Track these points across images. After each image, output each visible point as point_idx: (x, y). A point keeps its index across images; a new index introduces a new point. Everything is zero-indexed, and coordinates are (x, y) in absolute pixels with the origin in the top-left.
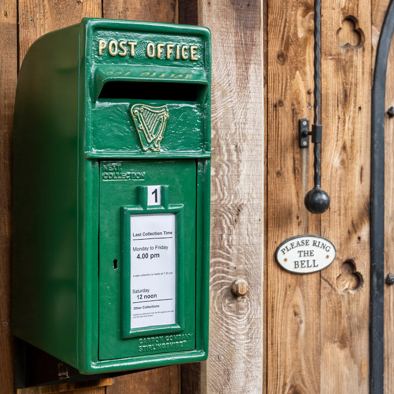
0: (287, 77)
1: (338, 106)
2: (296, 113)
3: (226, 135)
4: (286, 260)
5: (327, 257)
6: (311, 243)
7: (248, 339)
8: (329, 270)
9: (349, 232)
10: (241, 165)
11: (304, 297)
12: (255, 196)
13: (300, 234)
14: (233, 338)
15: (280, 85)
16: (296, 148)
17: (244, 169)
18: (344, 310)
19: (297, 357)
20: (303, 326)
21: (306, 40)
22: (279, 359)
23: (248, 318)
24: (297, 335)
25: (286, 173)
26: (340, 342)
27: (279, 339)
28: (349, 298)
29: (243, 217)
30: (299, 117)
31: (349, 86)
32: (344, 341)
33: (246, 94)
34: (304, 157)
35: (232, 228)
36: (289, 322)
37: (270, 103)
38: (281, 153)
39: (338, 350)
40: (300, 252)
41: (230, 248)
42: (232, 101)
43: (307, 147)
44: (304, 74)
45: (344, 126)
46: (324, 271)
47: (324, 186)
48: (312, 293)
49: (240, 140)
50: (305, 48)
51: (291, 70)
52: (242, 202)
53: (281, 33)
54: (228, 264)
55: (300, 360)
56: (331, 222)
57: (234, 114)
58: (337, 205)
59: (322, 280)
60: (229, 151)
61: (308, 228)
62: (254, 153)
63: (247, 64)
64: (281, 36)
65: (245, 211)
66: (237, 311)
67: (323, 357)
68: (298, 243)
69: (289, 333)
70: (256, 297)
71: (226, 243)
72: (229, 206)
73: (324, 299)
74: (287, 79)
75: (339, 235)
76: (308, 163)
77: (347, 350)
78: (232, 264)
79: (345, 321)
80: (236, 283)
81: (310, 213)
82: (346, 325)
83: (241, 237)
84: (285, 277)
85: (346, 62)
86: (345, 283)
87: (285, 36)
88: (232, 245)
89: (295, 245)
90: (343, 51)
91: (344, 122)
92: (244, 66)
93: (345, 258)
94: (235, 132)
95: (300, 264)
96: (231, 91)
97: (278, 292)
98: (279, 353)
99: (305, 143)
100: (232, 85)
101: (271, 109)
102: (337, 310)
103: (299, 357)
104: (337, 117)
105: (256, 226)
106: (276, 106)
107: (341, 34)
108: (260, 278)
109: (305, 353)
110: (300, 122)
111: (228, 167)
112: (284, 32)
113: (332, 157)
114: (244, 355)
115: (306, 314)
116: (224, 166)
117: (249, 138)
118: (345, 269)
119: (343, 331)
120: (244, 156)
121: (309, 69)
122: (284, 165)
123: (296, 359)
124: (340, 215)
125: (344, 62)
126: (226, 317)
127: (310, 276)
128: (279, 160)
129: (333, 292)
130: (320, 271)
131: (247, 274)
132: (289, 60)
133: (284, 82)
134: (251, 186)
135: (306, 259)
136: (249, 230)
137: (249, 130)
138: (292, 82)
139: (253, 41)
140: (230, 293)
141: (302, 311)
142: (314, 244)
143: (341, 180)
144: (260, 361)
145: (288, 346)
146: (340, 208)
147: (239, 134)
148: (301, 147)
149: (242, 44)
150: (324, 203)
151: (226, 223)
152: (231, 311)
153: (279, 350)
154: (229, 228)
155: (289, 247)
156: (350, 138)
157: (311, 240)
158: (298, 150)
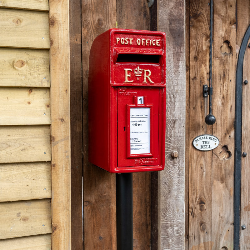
0: (198, 67)
1: (221, 79)
2: (202, 82)
3: (169, 90)
4: (197, 145)
5: (216, 144)
6: (208, 138)
7: (178, 176)
8: (216, 150)
9: (225, 134)
10: (176, 103)
11: (205, 161)
12: (181, 116)
13: (204, 134)
14: (172, 175)
15: (195, 70)
16: (202, 97)
17: (177, 105)
18: (222, 167)
19: (202, 186)
20: (204, 173)
21: (206, 51)
22: (194, 186)
23: (178, 167)
24: (202, 177)
25: (197, 108)
26: (221, 180)
27: (194, 178)
28: (225, 162)
29: (176, 125)
30: (203, 84)
31: (226, 71)
32: (222, 180)
33: (178, 73)
34: (206, 101)
35: (171, 129)
36: (198, 171)
37: (190, 78)
38: (195, 99)
39: (220, 184)
40: (203, 142)
41: (171, 138)
42: (172, 76)
43: (207, 97)
44: (206, 65)
45: (223, 88)
46: (214, 150)
47: (215, 114)
48: (208, 159)
49: (175, 92)
50: (206, 54)
51: (200, 64)
52: (176, 118)
53: (196, 48)
54: (170, 145)
55: (203, 187)
56: (217, 129)
57: (172, 82)
58: (220, 122)
59: (213, 154)
60: (170, 97)
61: (207, 132)
62: (181, 98)
63: (178, 60)
64: (195, 49)
65: (177, 122)
66: (174, 164)
67: (213, 186)
68: (203, 138)
69: (198, 176)
70: (182, 159)
71: (169, 136)
72: (170, 120)
73: (214, 162)
74: (198, 68)
75: (221, 135)
76: (207, 104)
77: (224, 184)
78: (172, 145)
79: (223, 172)
80: (173, 152)
81: (208, 125)
82: (224, 173)
83: (175, 134)
84: (197, 152)
85: (225, 61)
86: (224, 156)
87: (197, 49)
88: (172, 137)
89: (201, 138)
90: (223, 56)
91: (223, 86)
92: (177, 61)
93: (223, 145)
94: (173, 89)
95: (203, 147)
96: (171, 72)
97: (194, 158)
98: (194, 184)
99: (206, 95)
100: (172, 69)
101: (191, 80)
102: (220, 167)
103: (203, 186)
104: (220, 84)
105: (182, 129)
106: (193, 79)
107: (222, 48)
108: (184, 151)
109: (205, 184)
110: (204, 86)
111: (170, 104)
112: (197, 47)
113: (218, 101)
114: (177, 183)
115: (206, 168)
116: (168, 103)
117: (179, 92)
118: (224, 150)
119: (222, 175)
120: (177, 99)
121: (208, 63)
122: (197, 104)
123: (202, 187)
124: (221, 126)
125: (224, 60)
126: (169, 166)
127: (208, 152)
128: (194, 102)
129: (218, 159)
130: (212, 150)
131: (178, 149)
132: (199, 60)
133: (197, 69)
134: (180, 112)
135: (206, 144)
136: (179, 130)
137: (179, 89)
138: (201, 69)
139: (181, 51)
140: (171, 157)
141: (204, 167)
142: (210, 138)
143: (222, 111)
144: (183, 185)
145: (198, 181)
146: (221, 123)
147: (175, 90)
148: (204, 97)
149: (176, 52)
150: (213, 120)
151: (169, 127)
152: (171, 164)
153: (194, 183)
154: (170, 130)
155: (199, 139)
156: (226, 93)
157: (208, 137)
158: (203, 98)
